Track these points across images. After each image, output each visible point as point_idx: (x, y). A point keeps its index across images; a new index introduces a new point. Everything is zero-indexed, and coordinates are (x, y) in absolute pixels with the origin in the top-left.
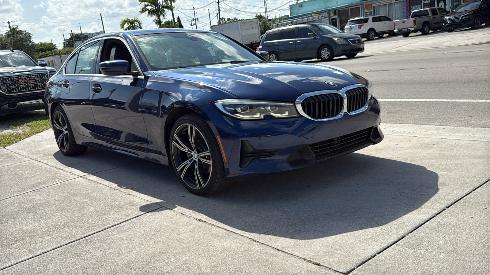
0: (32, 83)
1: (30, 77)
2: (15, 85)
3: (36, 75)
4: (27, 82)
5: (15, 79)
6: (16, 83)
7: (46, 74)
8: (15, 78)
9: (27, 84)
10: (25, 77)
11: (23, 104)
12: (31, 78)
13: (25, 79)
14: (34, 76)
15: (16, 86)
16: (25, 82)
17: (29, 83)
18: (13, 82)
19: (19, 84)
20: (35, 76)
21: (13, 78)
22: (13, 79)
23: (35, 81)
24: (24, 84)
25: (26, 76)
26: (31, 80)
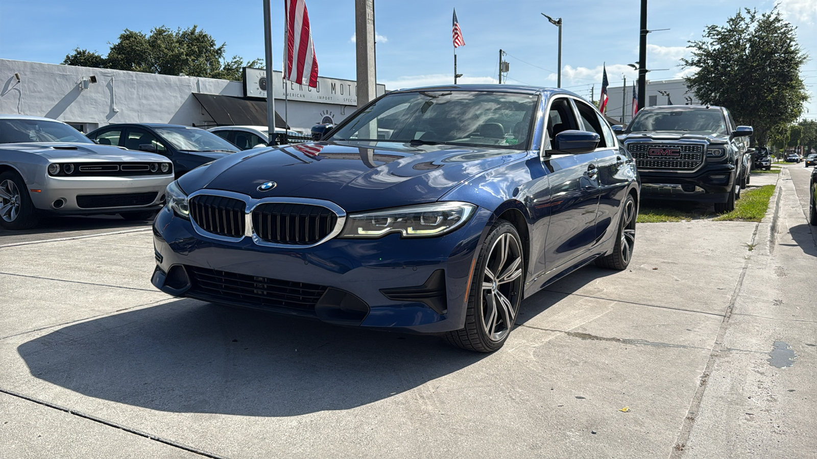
0: (673, 158)
1: (672, 147)
2: (647, 158)
3: (684, 146)
4: (666, 155)
5: (650, 149)
6: (649, 155)
7: (700, 147)
8: (650, 147)
9: (666, 158)
10: (664, 147)
11: (650, 187)
12: (673, 150)
13: (664, 150)
14: (680, 148)
15: (649, 159)
16: (662, 155)
17: (668, 157)
18: (646, 153)
19: (652, 157)
20: (682, 147)
21: (648, 146)
22: (647, 149)
23: (679, 156)
24: (660, 157)
25: (667, 146)
26: (673, 152)
